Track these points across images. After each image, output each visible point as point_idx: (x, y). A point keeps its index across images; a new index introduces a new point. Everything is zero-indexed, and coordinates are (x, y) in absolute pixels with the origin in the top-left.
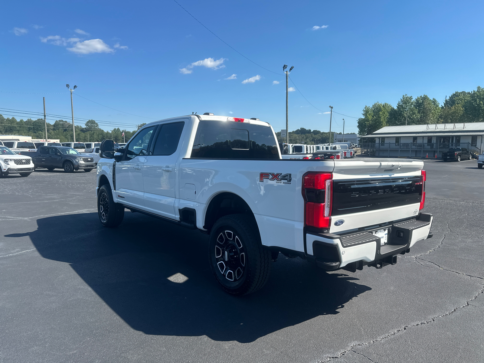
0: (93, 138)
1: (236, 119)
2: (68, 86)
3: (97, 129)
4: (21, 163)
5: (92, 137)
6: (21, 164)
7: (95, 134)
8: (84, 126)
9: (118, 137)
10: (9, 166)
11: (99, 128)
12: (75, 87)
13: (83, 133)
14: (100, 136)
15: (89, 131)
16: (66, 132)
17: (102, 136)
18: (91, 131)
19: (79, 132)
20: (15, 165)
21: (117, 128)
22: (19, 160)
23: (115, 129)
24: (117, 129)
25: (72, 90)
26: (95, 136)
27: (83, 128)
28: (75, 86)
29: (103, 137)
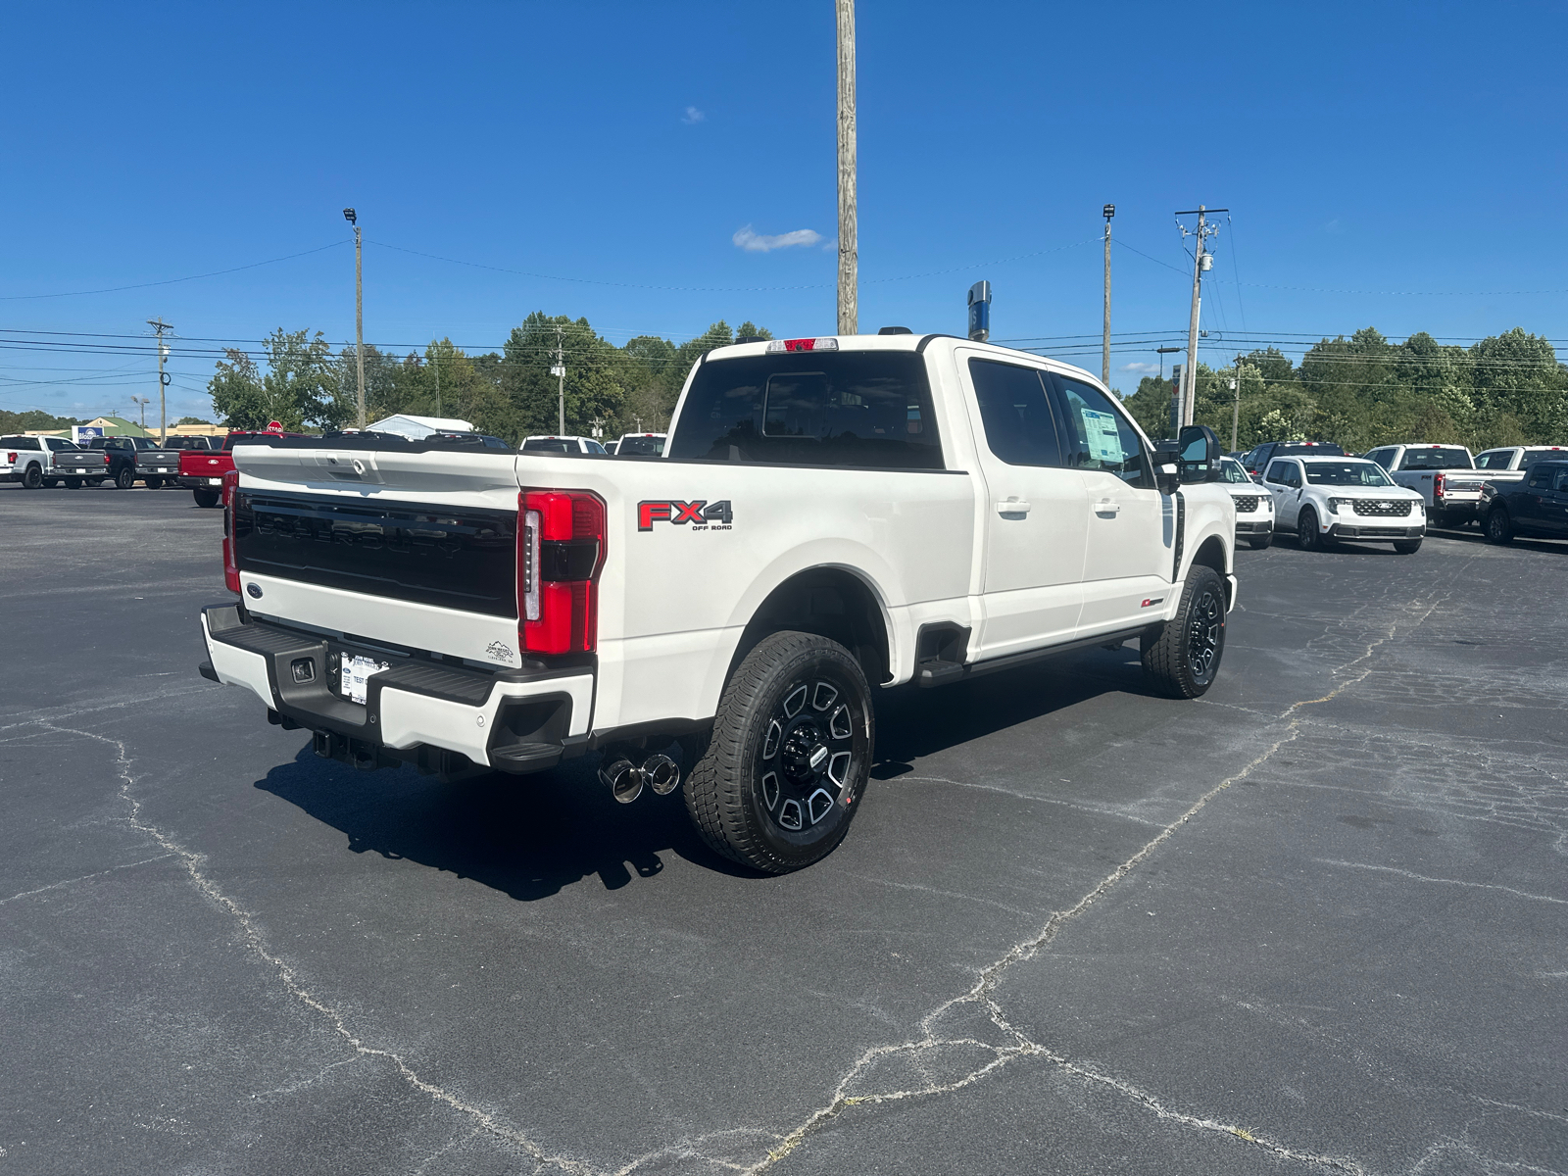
4: (1373, 511)
6: (1373, 514)
10: (1336, 519)
20: (1355, 515)
22: (1370, 501)
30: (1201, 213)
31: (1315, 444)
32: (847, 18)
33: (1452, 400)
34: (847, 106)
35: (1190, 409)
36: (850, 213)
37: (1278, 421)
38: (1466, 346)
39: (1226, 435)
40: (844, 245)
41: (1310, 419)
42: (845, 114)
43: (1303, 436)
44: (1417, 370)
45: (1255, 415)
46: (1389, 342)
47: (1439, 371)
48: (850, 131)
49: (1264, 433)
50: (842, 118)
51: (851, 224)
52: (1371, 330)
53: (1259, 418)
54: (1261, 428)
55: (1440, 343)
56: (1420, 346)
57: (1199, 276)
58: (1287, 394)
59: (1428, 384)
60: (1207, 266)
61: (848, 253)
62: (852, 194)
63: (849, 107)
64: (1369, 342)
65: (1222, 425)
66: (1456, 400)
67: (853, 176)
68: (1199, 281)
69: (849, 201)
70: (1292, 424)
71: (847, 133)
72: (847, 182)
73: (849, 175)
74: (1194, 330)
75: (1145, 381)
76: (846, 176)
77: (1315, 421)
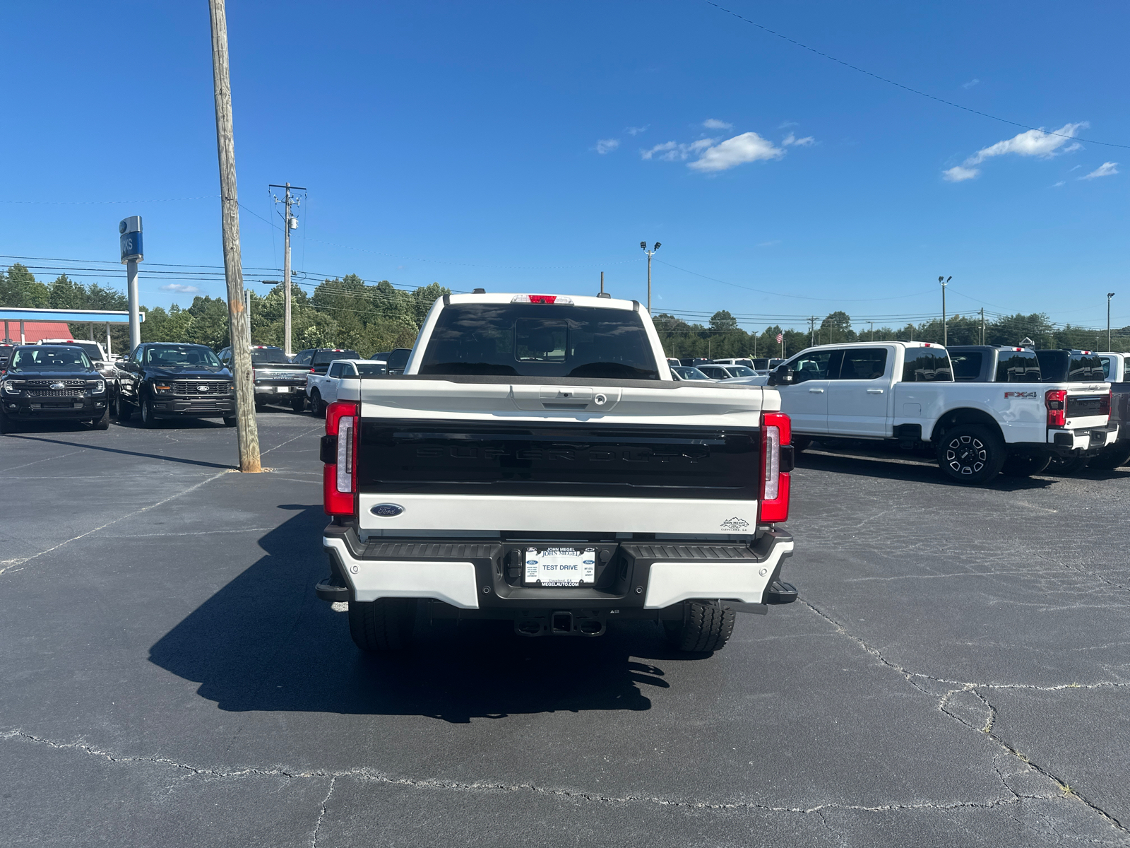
0: (722, 349)
1: (533, 298)
2: (643, 245)
3: (733, 329)
5: (719, 348)
7: (727, 340)
8: (707, 326)
9: (774, 347)
11: (738, 327)
12: (657, 245)
13: (702, 340)
14: (737, 346)
15: (715, 334)
16: (671, 338)
17: (741, 345)
18: (720, 334)
19: (695, 338)
21: (773, 326)
23: (770, 328)
24: (774, 328)
25: (651, 253)
26: (727, 346)
27: (705, 330)
28: (657, 243)
29: (742, 348)
30: (288, 188)
31: (342, 351)
32: (220, 15)
33: (407, 324)
34: (225, 85)
35: (289, 325)
36: (232, 170)
37: (315, 334)
38: (410, 290)
39: (280, 342)
40: (229, 194)
41: (336, 333)
42: (224, 91)
43: (333, 344)
44: (383, 303)
45: (299, 329)
46: (366, 284)
47: (396, 306)
48: (228, 106)
49: (307, 342)
50: (221, 94)
51: (233, 179)
52: (354, 276)
53: (302, 331)
54: (304, 338)
55: (395, 287)
56: (384, 288)
57: (289, 232)
58: (317, 315)
59: (392, 313)
60: (294, 226)
61: (231, 201)
62: (233, 156)
63: (227, 87)
64: (352, 283)
65: (277, 335)
66: (408, 324)
67: (232, 141)
68: (289, 235)
69: (231, 161)
70: (325, 337)
71: (227, 107)
72: (229, 145)
73: (230, 140)
74: (288, 270)
75: (197, 299)
76: (227, 141)
77: (338, 335)
